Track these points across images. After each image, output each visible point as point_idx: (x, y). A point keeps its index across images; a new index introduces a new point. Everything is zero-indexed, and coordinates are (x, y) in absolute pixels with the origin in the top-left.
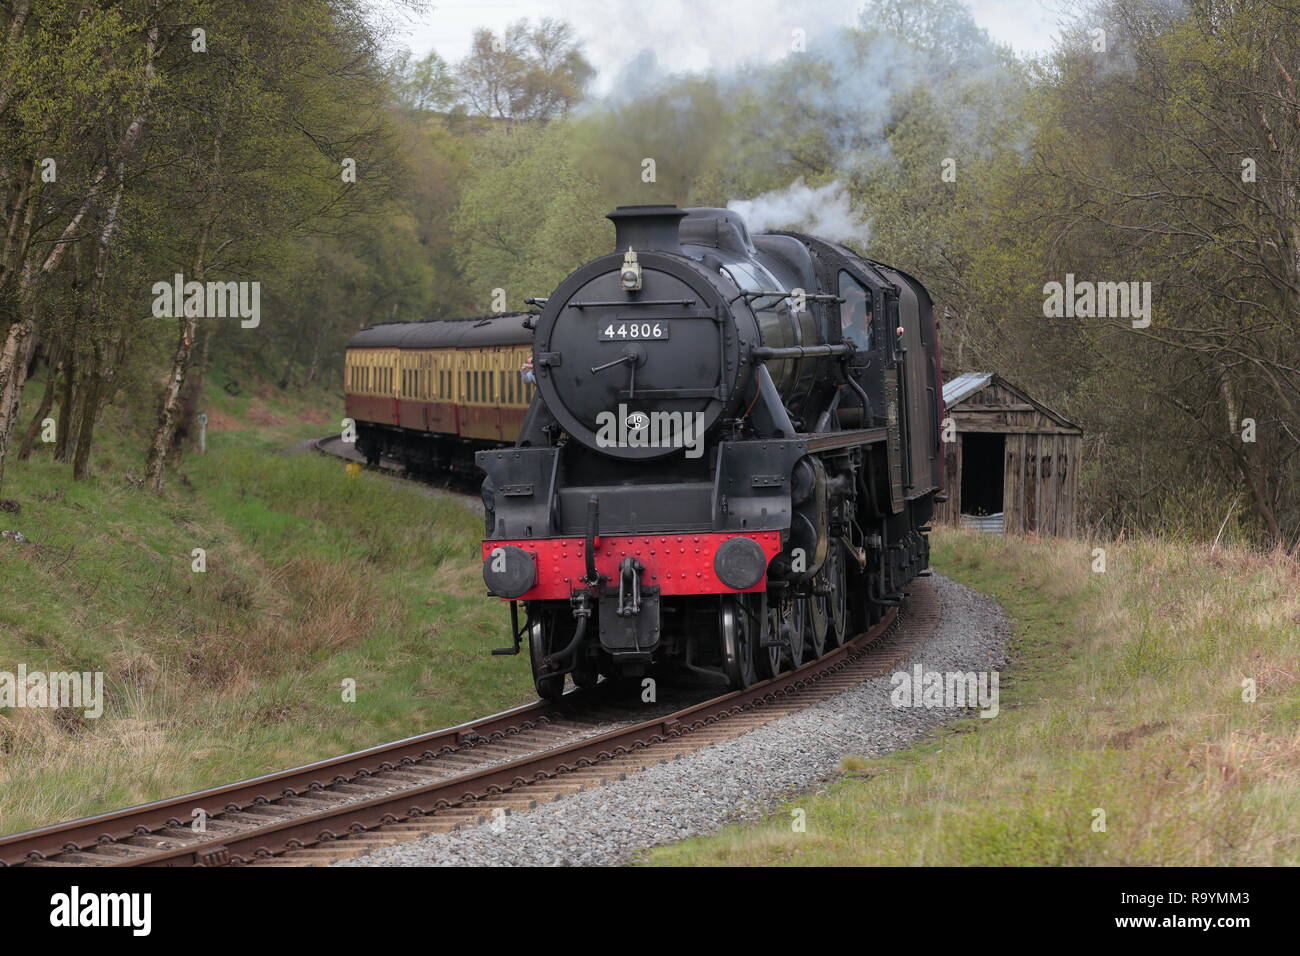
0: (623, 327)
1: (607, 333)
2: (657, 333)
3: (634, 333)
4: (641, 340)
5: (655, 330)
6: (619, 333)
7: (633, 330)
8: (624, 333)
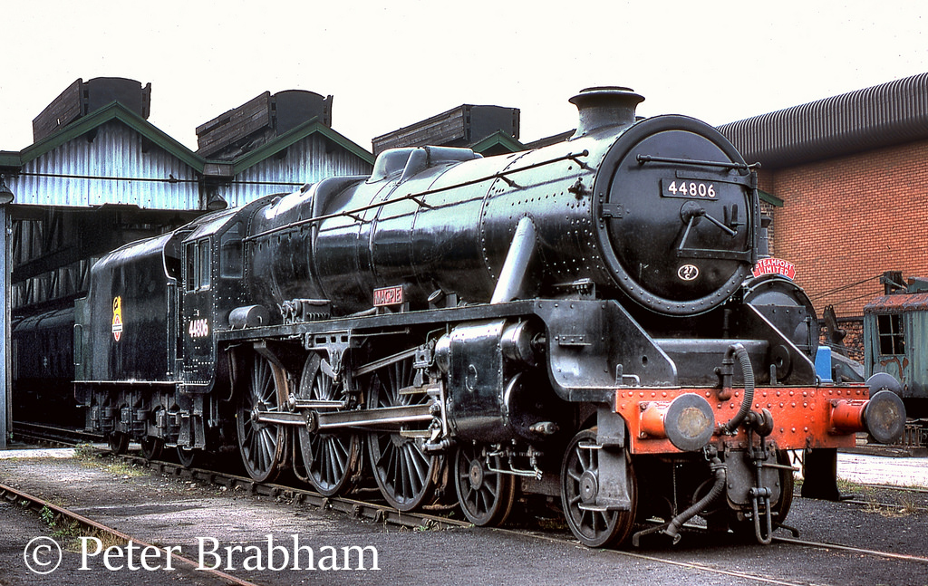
0: (684, 185)
1: (670, 189)
2: (712, 193)
3: (693, 192)
4: (698, 199)
5: (710, 190)
6: (680, 190)
7: (692, 189)
8: (685, 191)
